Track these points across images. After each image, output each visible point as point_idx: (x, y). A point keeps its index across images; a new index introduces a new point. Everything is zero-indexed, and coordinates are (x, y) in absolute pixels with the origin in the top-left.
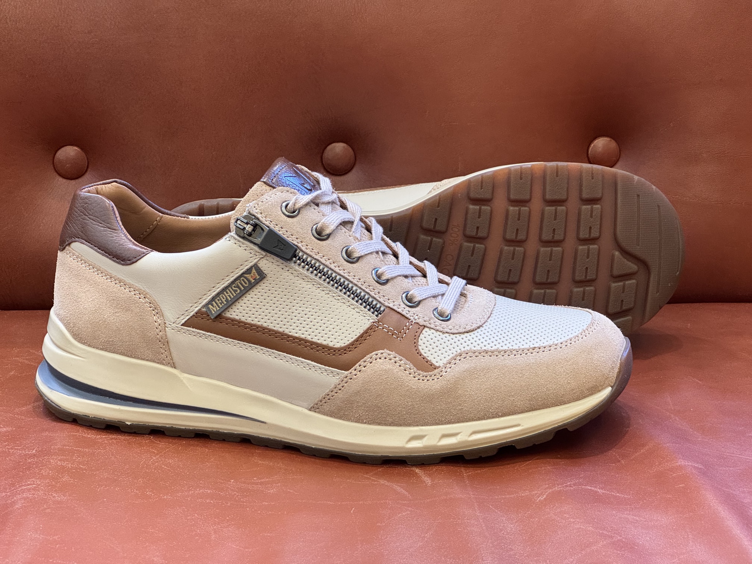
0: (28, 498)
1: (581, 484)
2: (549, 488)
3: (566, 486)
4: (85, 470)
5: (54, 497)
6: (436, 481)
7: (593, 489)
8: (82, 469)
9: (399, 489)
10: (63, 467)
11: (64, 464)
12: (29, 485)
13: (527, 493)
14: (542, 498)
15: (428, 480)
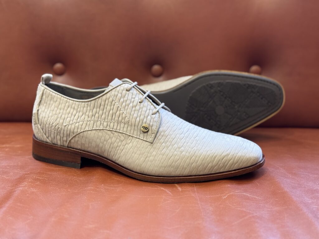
0: (21, 190)
1: (241, 192)
2: (228, 193)
3: (235, 193)
4: (47, 180)
5: (31, 190)
6: (183, 189)
7: (246, 194)
8: (46, 180)
9: (168, 192)
10: (38, 179)
11: (39, 178)
12: (22, 185)
13: (219, 195)
14: (225, 197)
15: (180, 189)
